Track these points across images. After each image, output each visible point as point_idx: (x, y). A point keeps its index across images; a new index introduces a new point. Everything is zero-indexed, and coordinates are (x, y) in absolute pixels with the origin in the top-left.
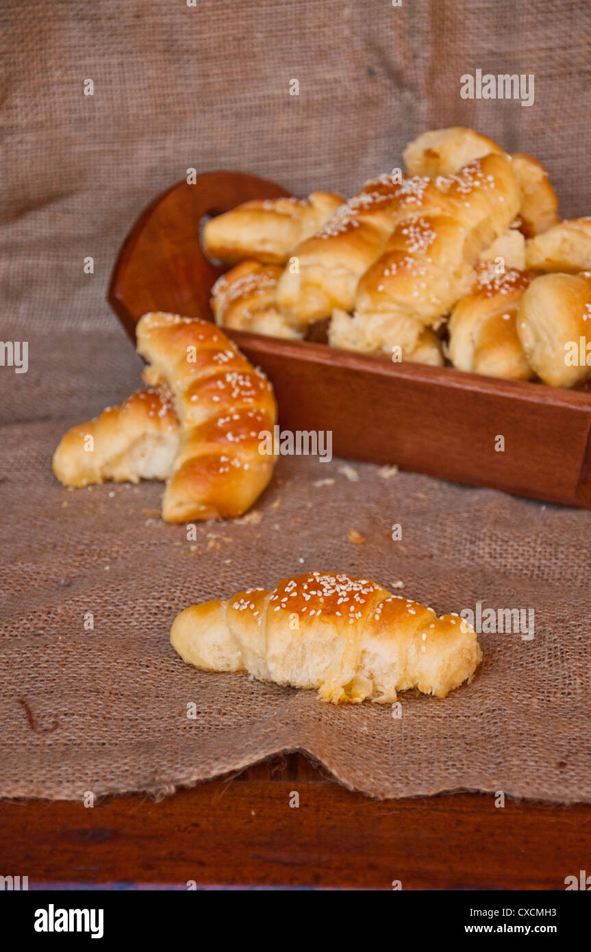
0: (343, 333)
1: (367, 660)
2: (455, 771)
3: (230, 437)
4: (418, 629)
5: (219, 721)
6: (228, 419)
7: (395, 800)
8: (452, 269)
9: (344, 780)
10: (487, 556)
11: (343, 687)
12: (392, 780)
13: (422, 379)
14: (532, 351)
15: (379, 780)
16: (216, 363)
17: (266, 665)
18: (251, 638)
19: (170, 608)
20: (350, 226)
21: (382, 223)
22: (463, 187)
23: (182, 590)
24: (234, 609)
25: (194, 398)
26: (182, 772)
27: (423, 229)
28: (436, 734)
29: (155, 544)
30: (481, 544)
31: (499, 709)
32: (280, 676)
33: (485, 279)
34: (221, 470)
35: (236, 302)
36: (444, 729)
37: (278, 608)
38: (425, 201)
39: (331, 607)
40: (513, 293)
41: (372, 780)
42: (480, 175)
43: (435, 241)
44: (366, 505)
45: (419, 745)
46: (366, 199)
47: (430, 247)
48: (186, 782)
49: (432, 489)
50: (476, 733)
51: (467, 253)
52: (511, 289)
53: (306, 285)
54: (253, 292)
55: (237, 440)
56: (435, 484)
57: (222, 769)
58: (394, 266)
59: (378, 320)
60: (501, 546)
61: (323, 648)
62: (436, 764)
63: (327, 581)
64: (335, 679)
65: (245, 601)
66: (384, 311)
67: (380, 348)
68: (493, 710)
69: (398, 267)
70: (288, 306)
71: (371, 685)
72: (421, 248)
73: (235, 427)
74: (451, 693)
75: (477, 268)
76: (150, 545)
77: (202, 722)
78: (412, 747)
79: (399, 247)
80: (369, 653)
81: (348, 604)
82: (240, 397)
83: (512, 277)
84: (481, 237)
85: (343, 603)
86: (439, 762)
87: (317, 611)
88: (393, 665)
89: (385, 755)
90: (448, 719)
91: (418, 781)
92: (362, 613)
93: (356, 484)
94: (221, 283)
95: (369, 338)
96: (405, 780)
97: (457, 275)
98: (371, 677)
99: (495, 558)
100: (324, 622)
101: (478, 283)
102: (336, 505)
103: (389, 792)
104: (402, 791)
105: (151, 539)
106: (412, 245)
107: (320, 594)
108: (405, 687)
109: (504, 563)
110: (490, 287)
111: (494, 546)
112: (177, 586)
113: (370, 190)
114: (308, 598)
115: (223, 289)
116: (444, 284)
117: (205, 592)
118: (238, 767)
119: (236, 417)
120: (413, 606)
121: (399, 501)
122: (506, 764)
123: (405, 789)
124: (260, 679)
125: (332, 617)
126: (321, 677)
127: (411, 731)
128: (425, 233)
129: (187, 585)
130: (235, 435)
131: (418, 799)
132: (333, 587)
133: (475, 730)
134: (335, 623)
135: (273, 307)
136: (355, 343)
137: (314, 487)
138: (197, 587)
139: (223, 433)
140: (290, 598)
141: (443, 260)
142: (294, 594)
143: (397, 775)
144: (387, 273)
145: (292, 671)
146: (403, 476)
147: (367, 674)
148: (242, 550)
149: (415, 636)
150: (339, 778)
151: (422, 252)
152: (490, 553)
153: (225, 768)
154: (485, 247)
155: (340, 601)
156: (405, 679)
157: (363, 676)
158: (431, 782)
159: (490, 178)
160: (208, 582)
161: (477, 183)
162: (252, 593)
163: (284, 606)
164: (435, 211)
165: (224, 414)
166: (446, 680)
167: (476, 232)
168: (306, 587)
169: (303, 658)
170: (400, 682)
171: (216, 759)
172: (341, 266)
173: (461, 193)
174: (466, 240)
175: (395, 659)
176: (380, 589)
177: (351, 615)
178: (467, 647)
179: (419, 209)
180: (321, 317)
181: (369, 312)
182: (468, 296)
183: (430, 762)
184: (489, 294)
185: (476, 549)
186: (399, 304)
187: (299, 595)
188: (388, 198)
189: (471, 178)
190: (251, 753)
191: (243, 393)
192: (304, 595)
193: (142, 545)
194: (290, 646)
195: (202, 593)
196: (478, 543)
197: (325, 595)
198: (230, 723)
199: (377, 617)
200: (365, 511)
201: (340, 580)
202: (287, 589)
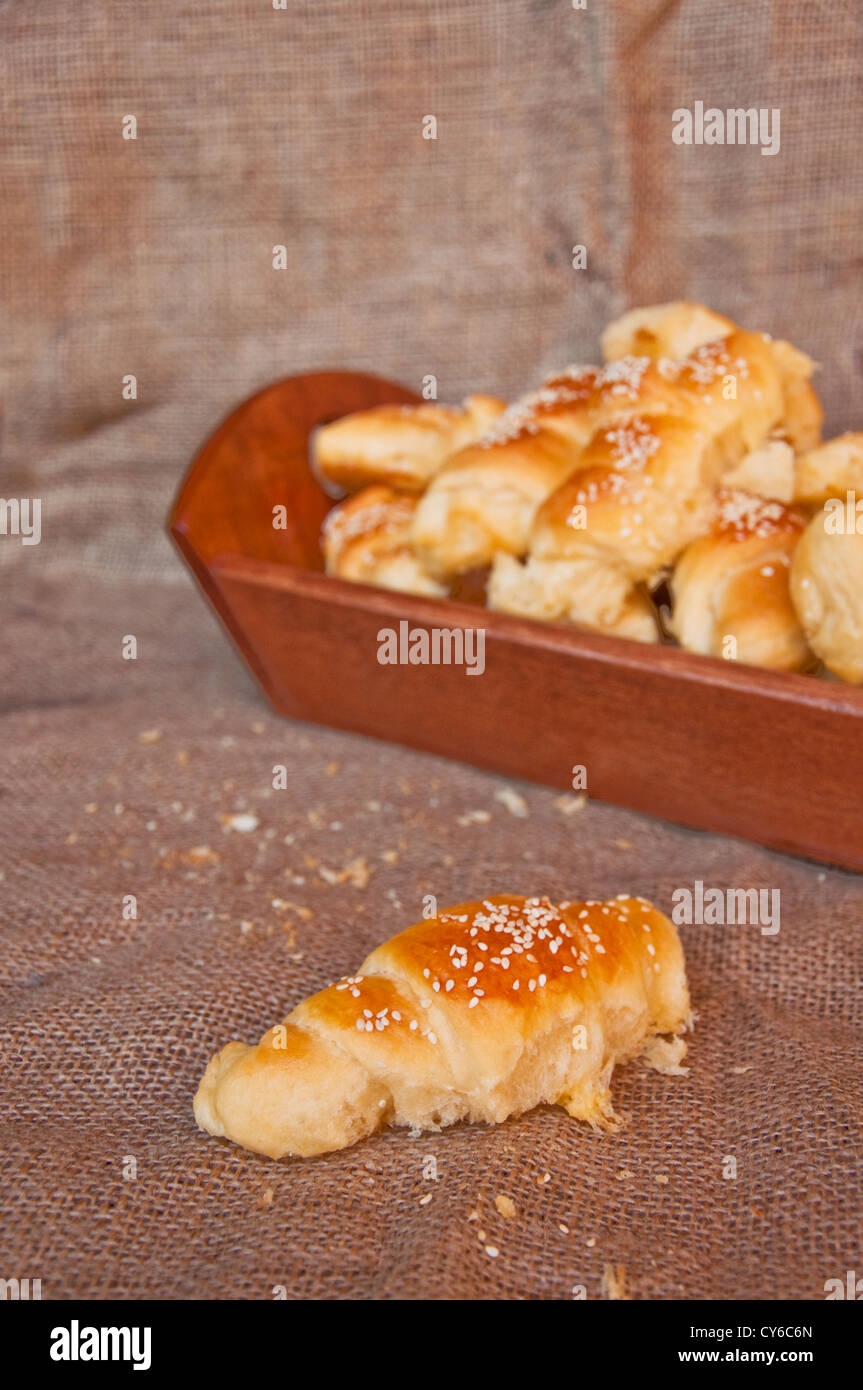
0: (509, 589)
8: (682, 496)
10: (744, 966)
13: (634, 664)
14: (817, 626)
19: (182, 1052)
20: (524, 433)
21: (573, 430)
22: (702, 373)
23: (207, 1015)
27: (638, 434)
29: (191, 915)
30: (734, 945)
33: (732, 514)
35: (355, 541)
38: (643, 392)
40: (776, 535)
42: (725, 357)
43: (660, 451)
44: (539, 869)
46: (549, 397)
47: (650, 460)
49: (638, 833)
51: (705, 471)
52: (775, 530)
53: (455, 516)
54: (379, 529)
56: (641, 825)
58: (593, 488)
59: (563, 571)
60: (768, 950)
66: (575, 557)
67: (565, 614)
69: (600, 491)
70: (428, 547)
72: (635, 461)
75: (719, 495)
76: (182, 914)
79: (600, 460)
83: (775, 512)
84: (727, 449)
93: (522, 822)
94: (336, 516)
95: (550, 597)
97: (690, 506)
99: (757, 970)
101: (720, 519)
102: (490, 866)
105: (185, 905)
106: (620, 457)
109: (772, 981)
110: (740, 525)
111: (755, 950)
112: (201, 1007)
113: (555, 385)
115: (339, 525)
116: (670, 519)
117: (248, 1019)
121: (589, 854)
128: (644, 439)
129: (218, 1005)
135: (409, 550)
136: (527, 604)
137: (457, 825)
138: (235, 1010)
141: (670, 480)
144: (581, 497)
146: (595, 810)
148: (328, 933)
151: (636, 468)
152: (748, 961)
154: (729, 467)
159: (741, 363)
160: (256, 999)
161: (721, 370)
164: (657, 408)
167: (719, 443)
172: (508, 488)
173: (696, 384)
174: (705, 453)
179: (632, 405)
180: (477, 563)
181: (552, 558)
182: (704, 538)
184: (740, 536)
185: (725, 951)
186: (598, 546)
188: (584, 396)
189: (710, 362)
193: (169, 916)
195: (243, 1022)
196: (727, 942)
200: (536, 879)
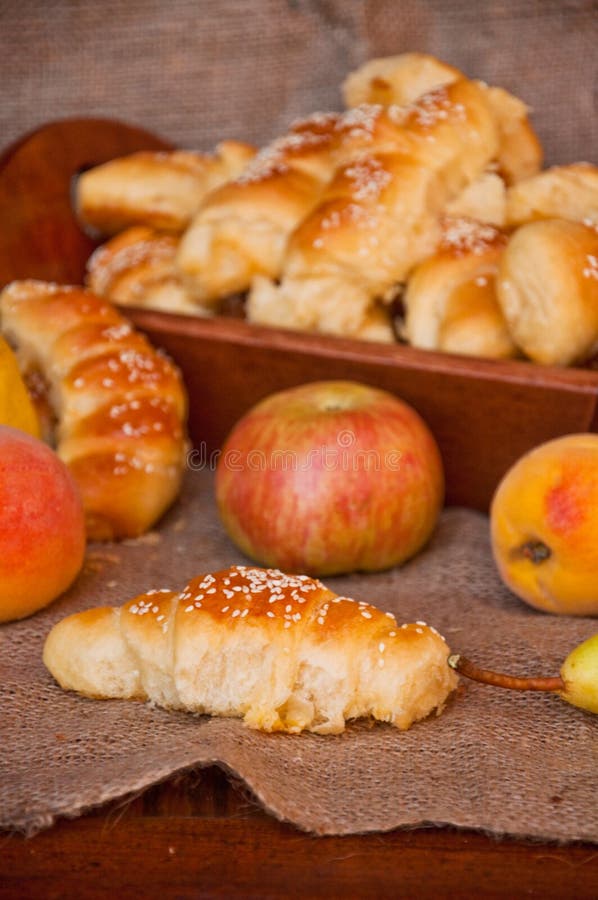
0: (267, 307)
1: (306, 676)
2: (416, 805)
3: (127, 429)
4: (374, 638)
5: (106, 749)
6: (123, 408)
7: (338, 837)
8: (410, 221)
9: (271, 807)
11: (277, 710)
12: (334, 815)
14: (517, 320)
15: (317, 814)
16: (106, 340)
17: (172, 685)
18: (152, 649)
20: (275, 172)
21: (318, 169)
22: (426, 118)
24: (132, 614)
25: (79, 383)
26: (60, 800)
27: (373, 170)
28: (391, 768)
31: (477, 744)
32: (191, 698)
33: (453, 236)
34: (117, 471)
35: (121, 275)
36: (403, 763)
37: (191, 608)
38: (376, 134)
39: (261, 606)
40: (489, 252)
41: (308, 813)
42: (447, 103)
43: (390, 184)
45: (370, 779)
46: (296, 140)
47: (382, 192)
48: (69, 810)
50: (444, 769)
51: (429, 202)
52: (488, 248)
53: (218, 245)
54: (144, 262)
55: (137, 433)
57: (114, 791)
58: (335, 216)
59: (313, 287)
61: (250, 659)
62: (391, 799)
63: (256, 575)
64: (263, 701)
65: (146, 604)
66: (322, 275)
67: (314, 324)
68: (469, 745)
69: (341, 218)
70: (192, 275)
71: (312, 708)
72: (370, 193)
73: (134, 418)
74: (414, 724)
75: (443, 222)
77: (83, 750)
78: (360, 782)
79: (343, 193)
80: (310, 666)
81: (283, 603)
82: (139, 381)
83: (489, 234)
84: (447, 183)
85: (276, 601)
86: (396, 796)
87: (242, 611)
88: (341, 683)
89: (325, 790)
90: (409, 753)
91: (367, 818)
92: (302, 616)
95: (301, 311)
96: (350, 815)
97: (417, 230)
98: (312, 698)
100: (252, 625)
101: (443, 241)
103: (329, 828)
104: (347, 828)
106: (358, 190)
107: (246, 590)
108: (355, 714)
110: (459, 245)
113: (300, 130)
114: (230, 595)
115: (103, 264)
116: (400, 242)
118: (136, 787)
119: (135, 405)
120: (368, 608)
122: (483, 798)
123: (350, 825)
124: (164, 705)
125: (261, 618)
126: (247, 700)
127: (359, 764)
128: (378, 173)
130: (135, 426)
131: (369, 837)
132: (264, 583)
133: (444, 766)
134: (266, 626)
135: (176, 280)
139: (117, 425)
140: (207, 596)
141: (399, 208)
142: (212, 591)
143: (340, 810)
144: (325, 224)
145: (208, 691)
147: (306, 695)
149: (370, 645)
150: (265, 802)
151: (371, 198)
153: (118, 790)
154: (452, 197)
155: (272, 599)
156: (356, 703)
157: (302, 697)
158: (386, 817)
159: (459, 108)
161: (443, 114)
162: (155, 595)
163: (198, 605)
164: (388, 147)
165: (119, 402)
166: (410, 704)
167: (442, 176)
168: (227, 582)
169: (223, 672)
170: (350, 707)
171: (106, 782)
172: (264, 219)
173: (421, 126)
174: (428, 185)
175: (343, 674)
176: (325, 589)
177: (287, 617)
178: (437, 664)
179: (368, 145)
180: (237, 287)
181: (302, 277)
182: (431, 257)
183: (384, 797)
184: (459, 254)
186: (341, 265)
187: (219, 591)
188: (326, 139)
189: (433, 108)
190: (152, 769)
191: (143, 376)
192: (226, 591)
194: (206, 657)
197: (254, 591)
198: (119, 752)
199: (321, 621)
201: (272, 575)
202: (203, 586)
